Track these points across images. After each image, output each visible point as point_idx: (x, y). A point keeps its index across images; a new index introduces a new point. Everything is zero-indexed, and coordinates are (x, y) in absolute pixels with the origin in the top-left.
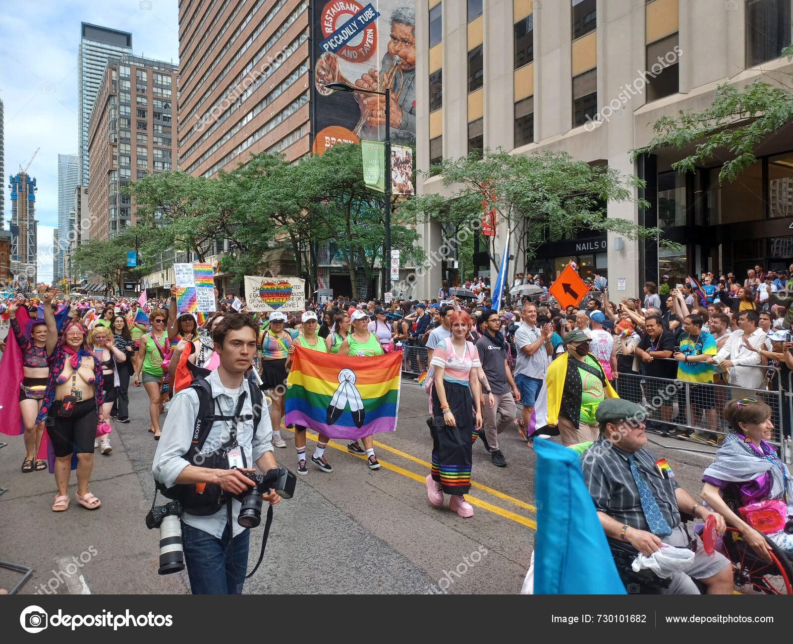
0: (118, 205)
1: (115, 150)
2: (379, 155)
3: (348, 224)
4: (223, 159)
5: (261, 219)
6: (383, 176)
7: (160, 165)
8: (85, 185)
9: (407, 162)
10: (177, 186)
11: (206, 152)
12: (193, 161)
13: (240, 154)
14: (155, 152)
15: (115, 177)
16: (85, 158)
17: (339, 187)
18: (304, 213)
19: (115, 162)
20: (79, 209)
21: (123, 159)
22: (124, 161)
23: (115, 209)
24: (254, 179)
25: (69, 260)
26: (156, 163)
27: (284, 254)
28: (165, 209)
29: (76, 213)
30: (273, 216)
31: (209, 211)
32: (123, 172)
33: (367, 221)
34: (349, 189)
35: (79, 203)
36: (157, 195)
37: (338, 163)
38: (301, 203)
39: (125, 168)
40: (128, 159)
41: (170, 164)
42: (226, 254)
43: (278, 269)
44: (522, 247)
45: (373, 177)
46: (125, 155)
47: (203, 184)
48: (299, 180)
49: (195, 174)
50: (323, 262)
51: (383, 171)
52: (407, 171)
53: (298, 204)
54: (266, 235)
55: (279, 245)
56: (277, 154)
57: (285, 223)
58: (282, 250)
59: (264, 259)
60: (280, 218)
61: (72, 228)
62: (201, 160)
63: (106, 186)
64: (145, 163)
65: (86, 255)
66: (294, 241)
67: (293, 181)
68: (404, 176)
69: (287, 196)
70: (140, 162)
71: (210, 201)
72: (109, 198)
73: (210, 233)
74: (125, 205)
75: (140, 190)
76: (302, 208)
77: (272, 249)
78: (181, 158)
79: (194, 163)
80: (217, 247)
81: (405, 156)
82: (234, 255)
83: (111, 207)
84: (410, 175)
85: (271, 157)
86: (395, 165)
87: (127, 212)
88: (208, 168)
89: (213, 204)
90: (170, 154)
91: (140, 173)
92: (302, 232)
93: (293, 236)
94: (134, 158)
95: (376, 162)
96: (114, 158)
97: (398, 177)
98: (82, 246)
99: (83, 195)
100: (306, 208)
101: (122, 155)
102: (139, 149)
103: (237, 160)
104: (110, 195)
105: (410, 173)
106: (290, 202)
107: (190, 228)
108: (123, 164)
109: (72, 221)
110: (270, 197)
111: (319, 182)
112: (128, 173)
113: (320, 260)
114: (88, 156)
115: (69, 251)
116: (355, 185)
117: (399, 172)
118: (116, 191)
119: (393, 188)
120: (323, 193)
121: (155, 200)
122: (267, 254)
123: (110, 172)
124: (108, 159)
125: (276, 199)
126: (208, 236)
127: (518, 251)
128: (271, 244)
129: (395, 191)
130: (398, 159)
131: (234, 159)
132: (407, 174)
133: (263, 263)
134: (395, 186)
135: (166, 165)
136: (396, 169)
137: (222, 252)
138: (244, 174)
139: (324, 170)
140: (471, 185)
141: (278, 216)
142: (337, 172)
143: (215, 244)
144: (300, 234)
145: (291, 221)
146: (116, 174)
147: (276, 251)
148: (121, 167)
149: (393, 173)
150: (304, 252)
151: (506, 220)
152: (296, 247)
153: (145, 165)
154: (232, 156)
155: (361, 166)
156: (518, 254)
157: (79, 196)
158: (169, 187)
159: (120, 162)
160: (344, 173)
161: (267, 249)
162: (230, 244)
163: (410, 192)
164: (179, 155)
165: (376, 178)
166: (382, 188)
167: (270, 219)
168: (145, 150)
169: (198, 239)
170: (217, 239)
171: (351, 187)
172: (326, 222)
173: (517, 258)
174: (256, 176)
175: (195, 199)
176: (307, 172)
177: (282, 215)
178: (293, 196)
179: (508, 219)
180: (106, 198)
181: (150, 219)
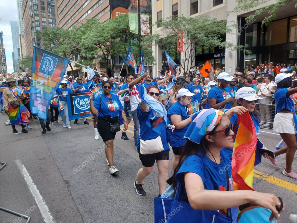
0: (36, 42)
1: (33, 19)
2: (136, 19)
3: (125, 48)
4: (76, 22)
5: (90, 45)
6: (137, 27)
7: (51, 25)
8: (22, 34)
9: (147, 21)
10: (58, 33)
11: (69, 20)
12: (64, 23)
13: (82, 20)
14: (49, 20)
15: (34, 30)
16: (21, 22)
17: (121, 32)
18: (108, 43)
19: (33, 24)
20: (21, 44)
21: (36, 23)
22: (37, 23)
23: (35, 43)
24: (87, 29)
25: (19, 64)
26: (50, 25)
27: (101, 60)
28: (54, 43)
29: (20, 45)
30: (95, 44)
31: (71, 43)
32: (37, 28)
33: (133, 46)
34: (125, 33)
35: (21, 41)
36: (50, 37)
37: (120, 22)
38: (106, 39)
39: (38, 26)
40: (38, 23)
41: (56, 24)
42: (79, 61)
43: (99, 66)
44: (191, 55)
45: (133, 27)
46: (37, 21)
47: (68, 32)
48: (105, 30)
49: (65, 28)
50: (117, 64)
51: (137, 25)
52: (147, 25)
53: (105, 39)
54: (93, 52)
55: (99, 56)
56: (97, 19)
57: (100, 47)
58: (100, 58)
59: (94, 63)
60: (99, 46)
61: (19, 51)
62: (67, 23)
63: (31, 34)
64: (45, 24)
65: (25, 62)
66: (105, 55)
67: (103, 30)
68: (146, 27)
69: (100, 36)
70: (43, 24)
71: (71, 39)
72: (32, 39)
73: (72, 53)
74: (39, 42)
75: (43, 35)
76: (106, 41)
77: (96, 58)
78: (59, 22)
79: (65, 24)
80: (76, 58)
81: (146, 19)
82: (82, 61)
83: (33, 43)
84: (148, 27)
85: (94, 20)
86: (142, 22)
87: (40, 44)
88: (70, 26)
89: (72, 40)
90: (55, 21)
91: (44, 28)
92: (108, 51)
93: (104, 53)
94: (41, 22)
95: (134, 21)
96: (33, 22)
97: (144, 28)
98: (23, 58)
99: (22, 38)
100: (108, 41)
101: (36, 21)
102: (43, 19)
103: (81, 22)
104: (33, 38)
105: (149, 26)
106: (101, 39)
107: (64, 50)
108: (37, 25)
109: (19, 49)
110: (93, 37)
111: (112, 30)
112: (39, 28)
113: (116, 63)
114: (22, 22)
115: (19, 61)
116: (127, 31)
117: (144, 26)
118: (34, 36)
119: (142, 32)
120: (114, 35)
121: (50, 39)
122: (94, 60)
123: (31, 29)
124: (31, 23)
125: (96, 38)
126: (71, 53)
127: (190, 57)
128: (96, 56)
129: (142, 34)
130: (143, 20)
131: (80, 22)
132: (147, 26)
133: (93, 64)
134: (142, 31)
135: (54, 25)
136: (142, 24)
137: (77, 60)
138: (83, 27)
139: (114, 25)
140: (171, 30)
141: (98, 45)
142: (119, 26)
143: (74, 56)
144: (107, 52)
145: (103, 47)
146: (34, 29)
147: (98, 59)
148: (36, 26)
149: (141, 26)
150: (109, 59)
151: (185, 45)
152: (105, 57)
153: (45, 25)
154: (79, 21)
155: (129, 23)
156: (189, 58)
157: (21, 38)
158: (55, 34)
159: (35, 24)
160: (122, 26)
161: (94, 58)
162: (80, 56)
163: (148, 34)
164: (59, 21)
165: (135, 28)
166: (137, 33)
167: (94, 46)
168: (45, 19)
169: (67, 55)
170: (75, 55)
171: (126, 32)
172: (116, 47)
173: (189, 59)
174: (89, 28)
175: (66, 39)
176: (108, 26)
177: (99, 44)
178: (103, 36)
179: (186, 44)
180: (31, 39)
181: (48, 47)
